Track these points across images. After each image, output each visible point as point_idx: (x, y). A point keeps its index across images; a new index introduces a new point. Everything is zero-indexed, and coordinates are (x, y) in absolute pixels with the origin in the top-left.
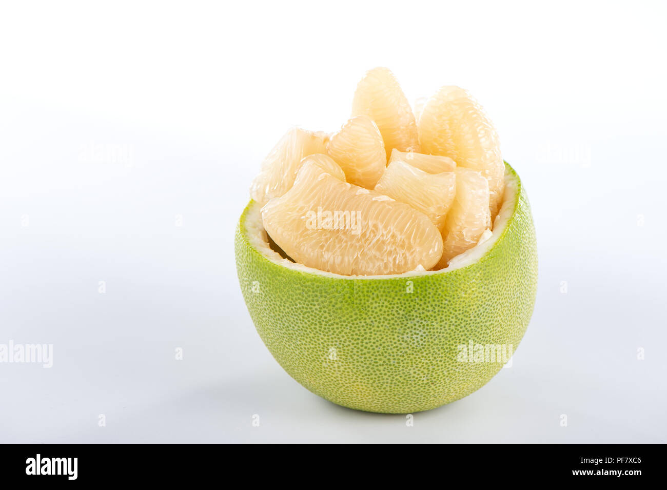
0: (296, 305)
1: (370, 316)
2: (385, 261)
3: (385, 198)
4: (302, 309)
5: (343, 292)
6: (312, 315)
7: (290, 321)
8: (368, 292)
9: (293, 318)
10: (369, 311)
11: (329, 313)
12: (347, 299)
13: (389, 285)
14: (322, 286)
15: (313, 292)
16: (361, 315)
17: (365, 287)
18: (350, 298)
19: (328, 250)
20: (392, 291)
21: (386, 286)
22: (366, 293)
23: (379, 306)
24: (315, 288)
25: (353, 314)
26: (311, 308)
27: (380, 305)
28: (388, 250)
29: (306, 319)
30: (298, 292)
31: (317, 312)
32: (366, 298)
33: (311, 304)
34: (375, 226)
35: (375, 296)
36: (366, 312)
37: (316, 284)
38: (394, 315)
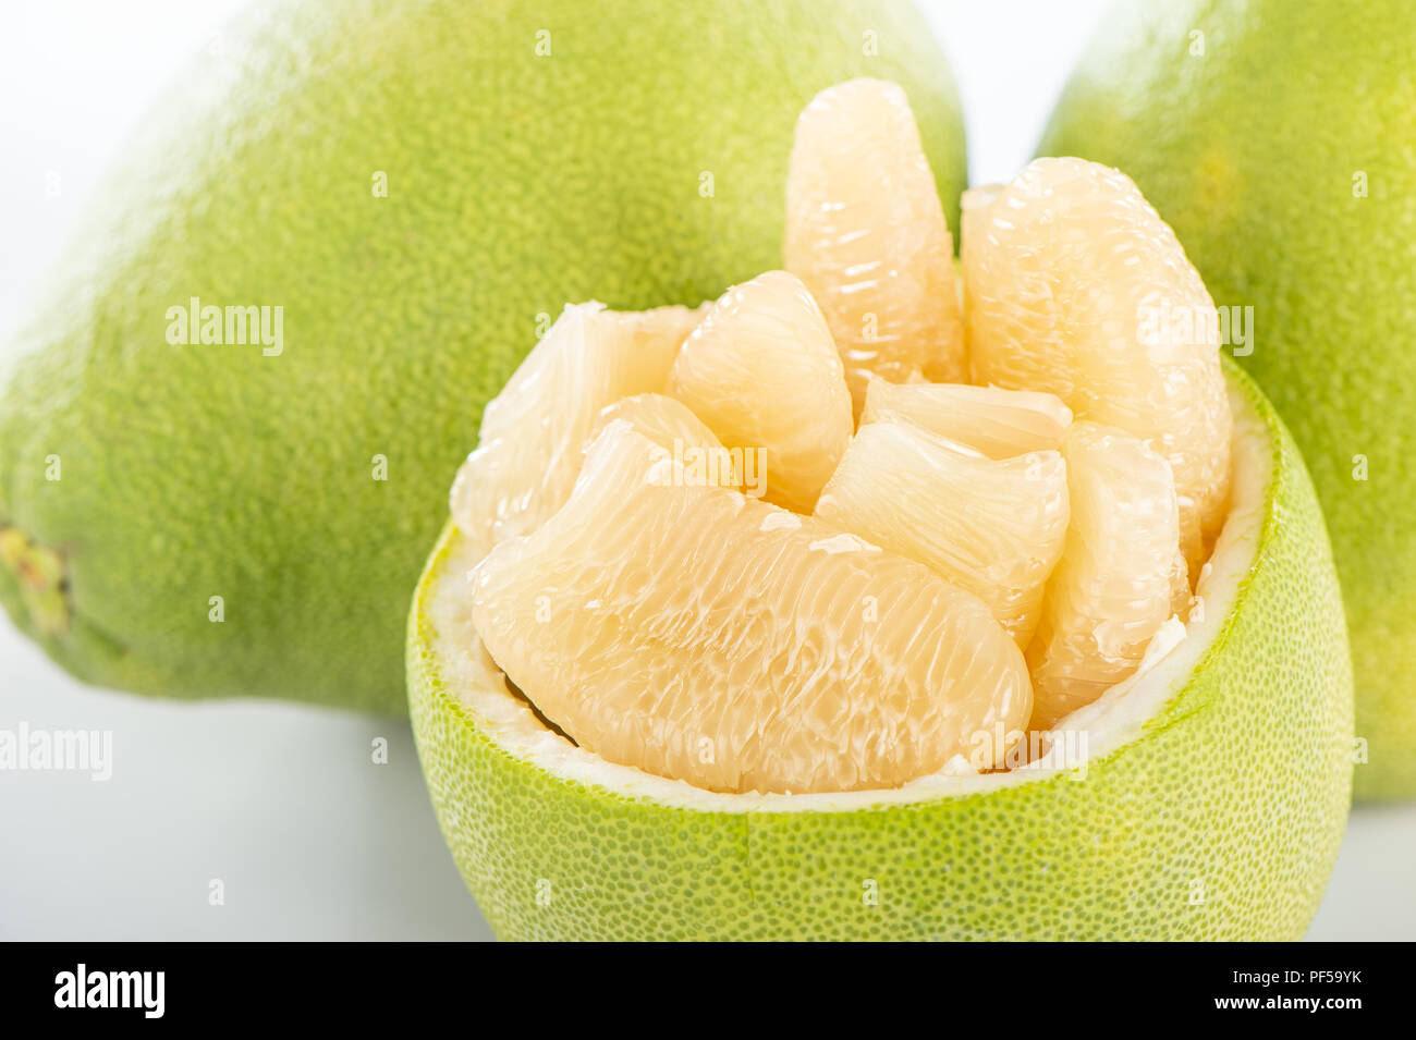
0: (579, 885)
1: (804, 924)
2: (843, 751)
3: (847, 543)
4: (596, 899)
5: (716, 853)
6: (625, 918)
7: (566, 928)
8: (791, 851)
9: (575, 921)
10: (798, 910)
11: (676, 914)
12: (728, 872)
13: (858, 829)
14: (649, 833)
15: (625, 849)
16: (774, 922)
17: (780, 836)
18: (736, 869)
19: (663, 713)
20: (869, 847)
21: (849, 831)
22: (785, 856)
23: (829, 895)
24: (631, 838)
25: (749, 918)
26: (621, 897)
27: (834, 889)
28: (853, 714)
29: (612, 927)
30: (580, 845)
31: (642, 910)
32: (789, 870)
33: (622, 886)
34: (816, 636)
35: (813, 864)
36: (790, 911)
37: (631, 826)
38: (878, 919)
